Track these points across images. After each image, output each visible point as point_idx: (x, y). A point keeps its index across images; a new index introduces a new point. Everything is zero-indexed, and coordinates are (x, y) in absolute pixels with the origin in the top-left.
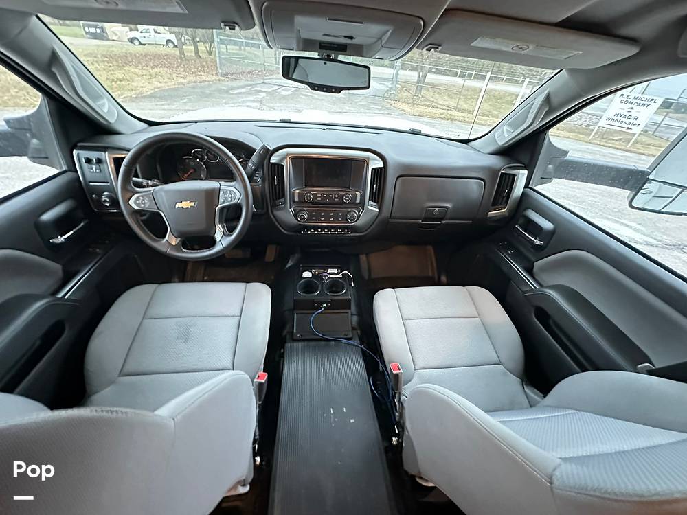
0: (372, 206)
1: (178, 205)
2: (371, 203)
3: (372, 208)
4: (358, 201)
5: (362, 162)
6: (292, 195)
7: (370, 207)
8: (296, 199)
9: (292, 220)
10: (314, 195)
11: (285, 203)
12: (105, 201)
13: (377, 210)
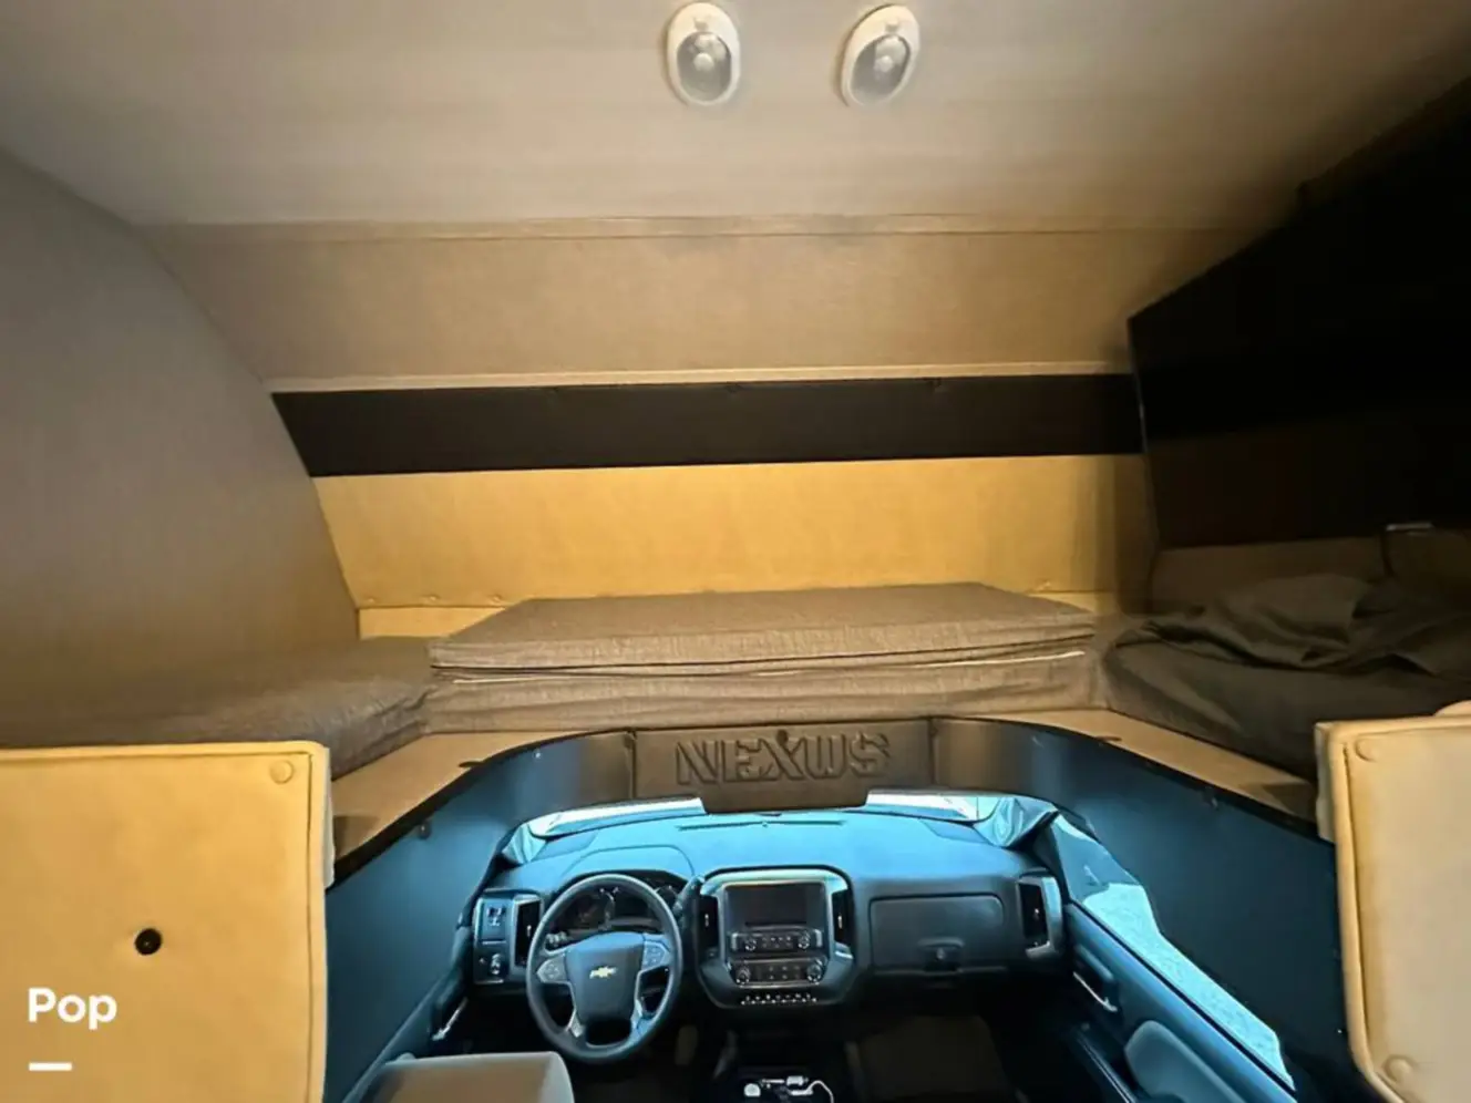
0: (842, 951)
1: (593, 974)
2: (839, 945)
3: (842, 953)
4: (819, 943)
5: (817, 887)
6: (728, 939)
7: (838, 953)
8: (734, 946)
9: (727, 980)
10: (759, 939)
11: (717, 955)
12: (495, 968)
13: (850, 956)
